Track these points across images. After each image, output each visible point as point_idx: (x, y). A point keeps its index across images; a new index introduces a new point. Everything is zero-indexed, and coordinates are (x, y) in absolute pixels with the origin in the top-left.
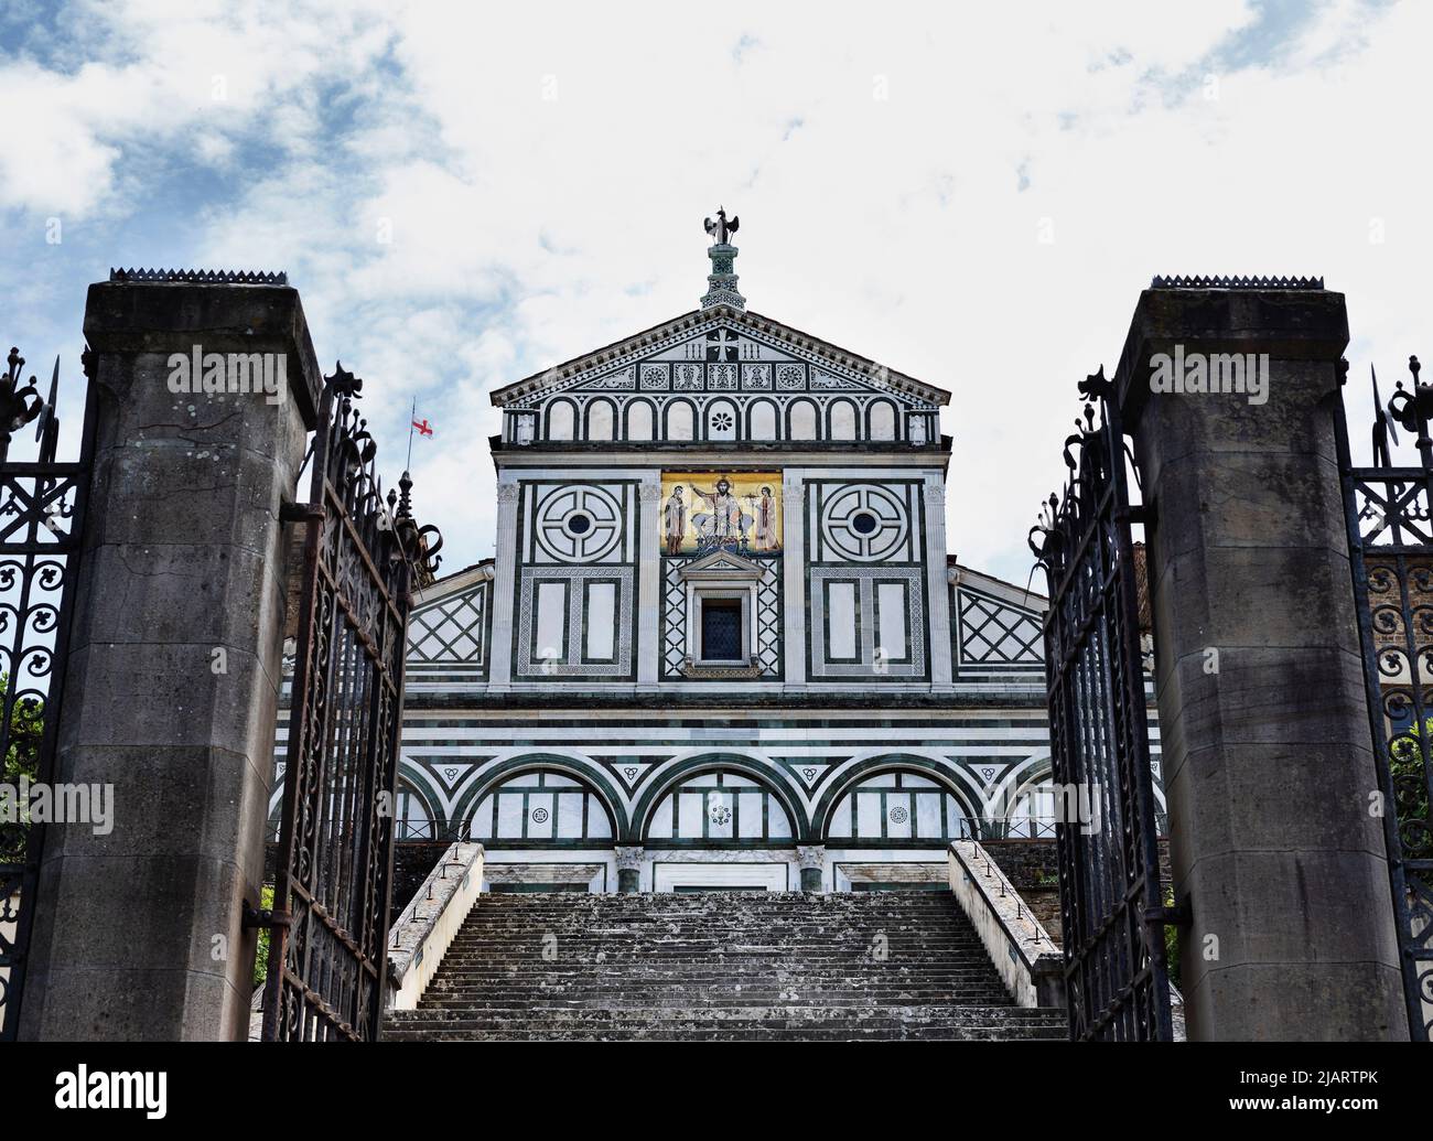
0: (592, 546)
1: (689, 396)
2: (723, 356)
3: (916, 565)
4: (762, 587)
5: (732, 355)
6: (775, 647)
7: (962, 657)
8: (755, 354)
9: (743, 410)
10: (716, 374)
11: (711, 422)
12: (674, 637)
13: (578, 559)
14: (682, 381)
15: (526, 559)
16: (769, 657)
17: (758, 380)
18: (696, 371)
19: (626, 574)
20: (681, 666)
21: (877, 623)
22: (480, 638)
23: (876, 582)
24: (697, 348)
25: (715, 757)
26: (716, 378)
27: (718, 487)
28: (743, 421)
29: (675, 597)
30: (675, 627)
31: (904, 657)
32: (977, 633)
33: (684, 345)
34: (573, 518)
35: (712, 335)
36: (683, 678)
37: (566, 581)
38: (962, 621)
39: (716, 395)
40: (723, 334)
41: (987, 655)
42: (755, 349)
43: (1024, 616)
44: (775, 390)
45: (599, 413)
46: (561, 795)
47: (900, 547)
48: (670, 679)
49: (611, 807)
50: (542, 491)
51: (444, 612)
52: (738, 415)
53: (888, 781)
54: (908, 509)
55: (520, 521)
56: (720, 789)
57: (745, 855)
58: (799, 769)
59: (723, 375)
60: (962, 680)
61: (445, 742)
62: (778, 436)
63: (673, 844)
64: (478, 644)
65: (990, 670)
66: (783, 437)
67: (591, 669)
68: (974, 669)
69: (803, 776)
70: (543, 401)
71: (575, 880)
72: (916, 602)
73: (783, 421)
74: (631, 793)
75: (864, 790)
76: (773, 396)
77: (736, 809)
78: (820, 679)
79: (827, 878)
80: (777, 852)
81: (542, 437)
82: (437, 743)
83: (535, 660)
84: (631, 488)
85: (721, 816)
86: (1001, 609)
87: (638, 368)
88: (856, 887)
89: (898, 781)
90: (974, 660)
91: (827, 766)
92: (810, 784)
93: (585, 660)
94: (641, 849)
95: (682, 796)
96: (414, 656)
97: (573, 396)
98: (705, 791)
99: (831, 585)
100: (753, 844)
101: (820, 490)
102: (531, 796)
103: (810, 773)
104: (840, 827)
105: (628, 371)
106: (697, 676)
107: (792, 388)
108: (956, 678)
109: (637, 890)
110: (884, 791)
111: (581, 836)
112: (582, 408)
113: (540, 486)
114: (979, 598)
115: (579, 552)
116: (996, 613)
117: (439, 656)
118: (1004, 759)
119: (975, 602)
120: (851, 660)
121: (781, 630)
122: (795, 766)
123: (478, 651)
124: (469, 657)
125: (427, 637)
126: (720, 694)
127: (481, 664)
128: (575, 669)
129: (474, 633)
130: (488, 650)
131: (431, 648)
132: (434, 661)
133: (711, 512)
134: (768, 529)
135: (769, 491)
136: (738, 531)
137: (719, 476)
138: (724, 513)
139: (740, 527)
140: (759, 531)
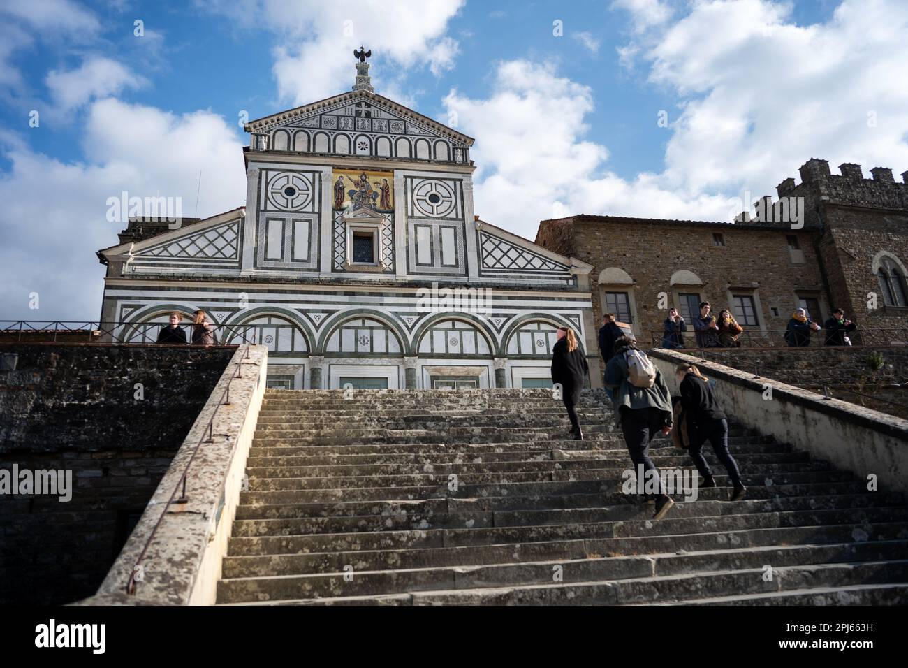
0: (297, 203)
1: (347, 133)
2: (363, 115)
3: (460, 219)
4: (384, 227)
5: (368, 115)
6: (391, 257)
7: (483, 265)
8: (379, 115)
9: (374, 141)
10: (360, 123)
11: (357, 146)
12: (339, 250)
13: (290, 209)
14: (343, 125)
15: (262, 207)
16: (388, 262)
17: (381, 128)
18: (350, 121)
19: (315, 218)
20: (342, 265)
21: (441, 247)
22: (237, 246)
23: (441, 227)
24: (350, 110)
25: (361, 311)
26: (360, 125)
27: (361, 177)
28: (373, 147)
29: (339, 230)
30: (340, 245)
31: (454, 264)
32: (490, 254)
33: (344, 109)
34: (287, 189)
35: (358, 105)
36: (344, 271)
37: (283, 220)
38: (482, 248)
39: (360, 133)
40: (363, 104)
41: (495, 264)
42: (379, 113)
43: (512, 247)
44: (389, 133)
45: (300, 138)
46: (280, 329)
47: (452, 211)
48: (337, 271)
49: (307, 336)
50: (271, 174)
51: (218, 233)
52: (371, 143)
53: (449, 325)
54: (455, 193)
55: (259, 189)
56: (364, 327)
57: (377, 361)
58: (404, 318)
59: (363, 123)
60: (483, 276)
61: (217, 300)
62: (391, 154)
63: (340, 355)
64: (236, 249)
65: (497, 271)
66: (393, 155)
67: (296, 265)
68: (489, 271)
69: (407, 322)
70: (272, 130)
71: (288, 373)
72: (460, 238)
73: (393, 147)
74: (317, 328)
75: (436, 329)
76: (388, 136)
77: (372, 338)
78: (413, 274)
79: (418, 373)
80: (393, 360)
81: (271, 148)
82: (213, 300)
83: (266, 259)
84: (317, 175)
85: (364, 341)
86: (501, 242)
87: (321, 117)
88: (433, 378)
89: (453, 325)
90: (489, 267)
91: (419, 317)
92: (410, 326)
93: (293, 260)
94: (323, 357)
95: (344, 331)
96: (201, 255)
97: (287, 129)
98: (356, 328)
99: (418, 228)
100: (381, 355)
101: (412, 182)
102: (264, 329)
103: (410, 320)
104: (425, 348)
105: (316, 119)
106: (351, 270)
107: (397, 132)
108: (481, 276)
109: (321, 379)
110: (446, 330)
111: (290, 350)
112: (292, 135)
113: (270, 172)
114: (490, 237)
115: (290, 205)
116: (499, 244)
117: (214, 255)
118: (505, 315)
119: (488, 239)
120: (429, 265)
121: (394, 249)
122: (402, 317)
123: (236, 253)
124: (231, 256)
125: (208, 245)
126: (363, 279)
127: (238, 260)
128: (288, 264)
129: (234, 243)
130: (241, 253)
131: (211, 251)
132: (212, 257)
133: (358, 190)
134: (387, 199)
135: (386, 181)
136: (372, 200)
137: (362, 172)
138: (364, 190)
139: (372, 198)
140: (382, 200)
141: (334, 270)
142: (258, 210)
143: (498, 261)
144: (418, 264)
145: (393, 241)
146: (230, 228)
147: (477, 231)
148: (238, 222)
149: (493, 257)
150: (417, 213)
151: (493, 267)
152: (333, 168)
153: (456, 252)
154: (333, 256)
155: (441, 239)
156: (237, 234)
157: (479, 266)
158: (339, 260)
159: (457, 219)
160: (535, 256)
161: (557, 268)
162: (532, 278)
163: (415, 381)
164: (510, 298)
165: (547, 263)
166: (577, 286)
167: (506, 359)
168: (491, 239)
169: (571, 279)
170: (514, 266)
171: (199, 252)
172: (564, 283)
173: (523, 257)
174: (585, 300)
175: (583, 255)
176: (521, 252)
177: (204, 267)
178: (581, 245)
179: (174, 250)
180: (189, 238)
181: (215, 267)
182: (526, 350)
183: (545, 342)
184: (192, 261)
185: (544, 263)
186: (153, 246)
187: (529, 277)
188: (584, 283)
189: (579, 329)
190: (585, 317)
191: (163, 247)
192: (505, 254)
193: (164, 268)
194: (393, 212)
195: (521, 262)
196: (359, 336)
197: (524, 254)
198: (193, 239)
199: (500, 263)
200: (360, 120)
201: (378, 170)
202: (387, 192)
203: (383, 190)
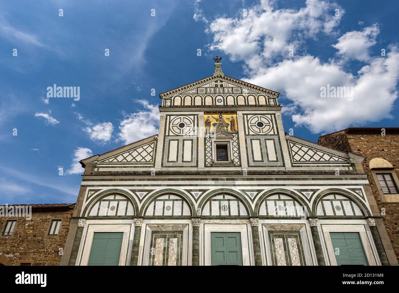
0: (185, 131)
1: (211, 95)
2: (219, 86)
3: (276, 135)
4: (233, 141)
5: (222, 86)
6: (238, 157)
7: (293, 160)
8: (227, 85)
11: (217, 101)
12: (209, 155)
13: (182, 134)
14: (209, 92)
15: (167, 134)
16: (236, 160)
17: (228, 91)
18: (212, 89)
19: (195, 138)
20: (211, 163)
21: (267, 151)
22: (153, 155)
23: (265, 140)
24: (212, 84)
25: (223, 189)
26: (218, 91)
27: (219, 116)
29: (208, 144)
30: (209, 152)
31: (276, 160)
32: (296, 153)
33: (209, 84)
34: (180, 124)
35: (216, 82)
36: (211, 166)
37: (178, 140)
38: (292, 150)
39: (218, 95)
40: (219, 81)
41: (300, 159)
43: (309, 149)
44: (233, 93)
45: (187, 99)
46: (175, 202)
47: (271, 131)
48: (208, 167)
49: (190, 206)
50: (172, 117)
51: (143, 148)
52: (224, 99)
53: (276, 197)
54: (272, 121)
55: (166, 125)
56: (224, 200)
57: (233, 221)
58: (248, 193)
59: (219, 90)
61: (140, 185)
62: (235, 104)
63: (210, 218)
64: (152, 157)
65: (302, 163)
66: (236, 104)
67: (185, 164)
68: (297, 163)
69: (250, 196)
70: (173, 96)
71: (179, 230)
72: (277, 145)
73: (236, 100)
74: (196, 201)
75: (269, 200)
76: (233, 95)
77: (229, 206)
78: (252, 166)
79: (260, 229)
80: (243, 220)
81: (172, 105)
82: (138, 185)
83: (168, 162)
84: (196, 116)
85: (225, 208)
86: (302, 146)
87: (197, 89)
88: (270, 232)
89: (279, 197)
90: (297, 161)
91: (257, 193)
92: (252, 198)
93: (183, 161)
94: (200, 219)
95: (212, 202)
96: (134, 160)
97: (180, 95)
98: (220, 200)
99: (253, 141)
100: (235, 218)
101: (247, 117)
102: (166, 202)
103: (252, 195)
104: (263, 212)
105: (195, 90)
106: (215, 166)
107: (237, 93)
108: (293, 166)
109: (199, 233)
110: (275, 200)
111: (181, 215)
112: (183, 98)
113: (171, 116)
114: (295, 144)
115: (182, 132)
116: (301, 148)
117: (141, 160)
118: (312, 190)
119: (294, 145)
120: (261, 161)
121: (239, 153)
122: (247, 193)
123: (152, 159)
124: (150, 161)
125: (138, 155)
126: (223, 171)
127: (153, 163)
128: (180, 164)
129: (151, 154)
130: (155, 158)
131: (139, 158)
132: (139, 162)
133: (218, 123)
134: (234, 127)
135: (233, 118)
136: (225, 128)
138: (221, 123)
139: (226, 126)
141: (206, 166)
142: (165, 136)
143: (302, 157)
144: (254, 161)
145: (239, 149)
146: (150, 146)
147: (287, 140)
148: (154, 142)
149: (299, 155)
150: (251, 133)
151: (299, 161)
152: (204, 112)
153: (276, 153)
154: (205, 158)
155: (266, 146)
156: (153, 149)
157: (291, 161)
158: (209, 160)
159: (274, 135)
160: (324, 154)
161: (340, 160)
162: (325, 166)
163: (258, 234)
164: (313, 179)
165: (333, 157)
166: (356, 170)
167: (317, 219)
168: (296, 145)
169: (350, 166)
170: (312, 160)
171: (133, 159)
172: (347, 169)
173: (317, 154)
174: (363, 179)
175: (356, 151)
176: (315, 151)
177: (135, 167)
178: (353, 145)
179: (120, 158)
180: (129, 152)
181: (141, 167)
182: (329, 213)
183: (341, 207)
184: (128, 164)
185: (331, 157)
186: (109, 157)
187: (323, 166)
188: (360, 168)
189: (363, 198)
190: (366, 190)
191: (115, 157)
192: (306, 153)
193: (113, 168)
194: (238, 133)
195: (317, 157)
196: (221, 205)
197: (318, 153)
198: (130, 152)
199: (304, 158)
200: (218, 89)
201: (228, 112)
202: (234, 123)
203: (231, 122)
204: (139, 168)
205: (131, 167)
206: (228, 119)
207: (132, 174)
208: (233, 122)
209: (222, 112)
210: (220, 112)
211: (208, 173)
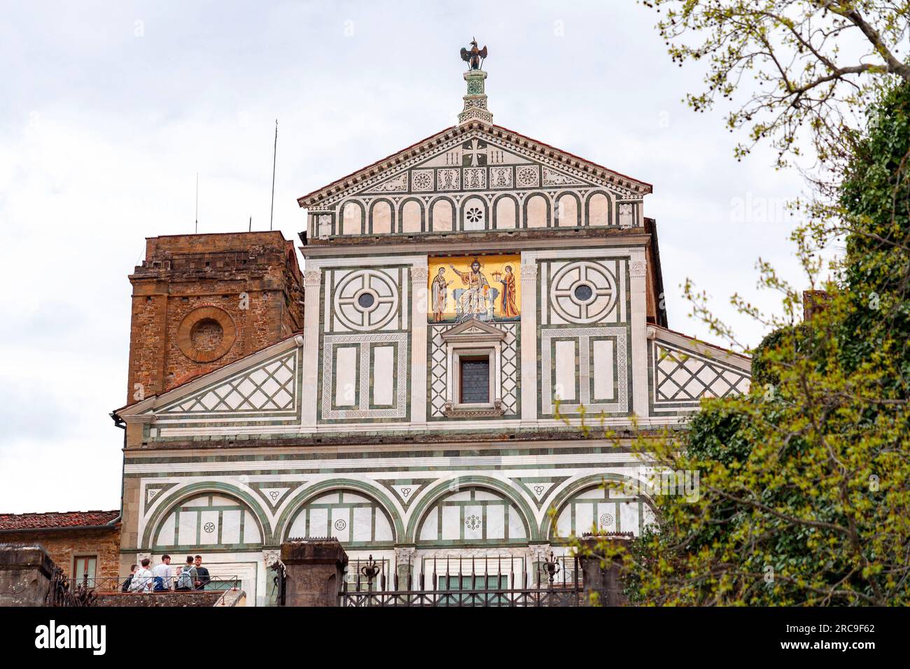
0: (376, 317)
1: (449, 195)
2: (475, 161)
3: (623, 324)
4: (504, 346)
7: (657, 397)
8: (500, 159)
9: (491, 205)
10: (469, 177)
11: (466, 215)
12: (438, 386)
13: (366, 327)
15: (326, 328)
16: (509, 400)
17: (502, 180)
18: (454, 175)
19: (402, 339)
20: (443, 409)
21: (592, 372)
22: (294, 391)
23: (591, 340)
25: (469, 479)
26: (469, 180)
27: (472, 267)
28: (491, 214)
29: (438, 356)
30: (439, 378)
31: (613, 397)
32: (668, 377)
34: (362, 296)
36: (445, 418)
37: (357, 346)
38: (657, 368)
39: (470, 194)
41: (676, 394)
43: (706, 364)
44: (515, 188)
45: (380, 211)
46: (355, 509)
47: (610, 311)
48: (436, 419)
49: (392, 518)
50: (339, 275)
51: (268, 372)
52: (487, 209)
53: (599, 494)
54: (617, 280)
55: (322, 300)
56: (473, 502)
57: (491, 552)
58: (531, 487)
59: (475, 177)
60: (657, 414)
61: (269, 472)
62: (518, 226)
63: (439, 545)
64: (293, 395)
65: (679, 406)
66: (521, 227)
67: (376, 414)
68: (666, 406)
69: (534, 492)
70: (338, 203)
72: (622, 355)
73: (522, 212)
74: (406, 507)
75: (581, 501)
76: (514, 193)
77: (485, 517)
78: (549, 417)
80: (515, 549)
81: (337, 232)
82: (263, 472)
83: (334, 407)
84: (405, 271)
85: (473, 523)
86: (687, 356)
87: (410, 174)
89: (607, 494)
90: (667, 399)
91: (552, 484)
92: (539, 498)
93: (372, 406)
94: (413, 549)
95: (445, 509)
96: (246, 406)
97: (360, 198)
98: (462, 504)
99: (558, 343)
100: (496, 544)
101: (548, 267)
102: (334, 511)
103: (539, 490)
104: (562, 529)
106: (455, 416)
107: (528, 186)
108: (652, 414)
110: (596, 502)
111: (370, 540)
112: (367, 208)
113: (337, 272)
114: (671, 350)
115: (366, 322)
116: (685, 361)
117: (263, 406)
119: (666, 353)
120: (572, 402)
121: (519, 379)
122: (527, 485)
123: (293, 401)
124: (286, 406)
125: (255, 391)
126: (473, 430)
127: (295, 411)
128: (365, 414)
129: (290, 387)
130: (300, 400)
131: (258, 400)
132: (261, 409)
133: (467, 287)
134: (511, 299)
135: (511, 269)
136: (488, 302)
137: (473, 259)
138: (476, 287)
139: (489, 299)
140: (503, 301)
141: (430, 417)
142: (321, 334)
143: (682, 388)
144: (555, 401)
145: (518, 368)
146: (284, 364)
147: (648, 341)
148: (295, 354)
150: (556, 320)
151: (673, 398)
152: (429, 256)
153: (615, 377)
154: (429, 396)
155: (592, 357)
156: (293, 372)
157: (651, 398)
158: (438, 402)
159: (619, 323)
168: (672, 353)
170: (707, 394)
171: (243, 402)
173: (722, 377)
177: (250, 424)
179: (210, 401)
180: (231, 382)
181: (265, 423)
184: (233, 416)
186: (183, 397)
191: (196, 397)
192: (694, 376)
193: (196, 429)
195: (719, 388)
196: (466, 516)
197: (725, 374)
198: (236, 383)
199: (685, 391)
200: (470, 171)
201: (498, 254)
202: (511, 287)
203: (505, 285)
204: (261, 427)
205: (241, 424)
206: (497, 274)
207: (246, 444)
208: (509, 285)
209: (480, 255)
210: (474, 255)
211: (435, 437)
